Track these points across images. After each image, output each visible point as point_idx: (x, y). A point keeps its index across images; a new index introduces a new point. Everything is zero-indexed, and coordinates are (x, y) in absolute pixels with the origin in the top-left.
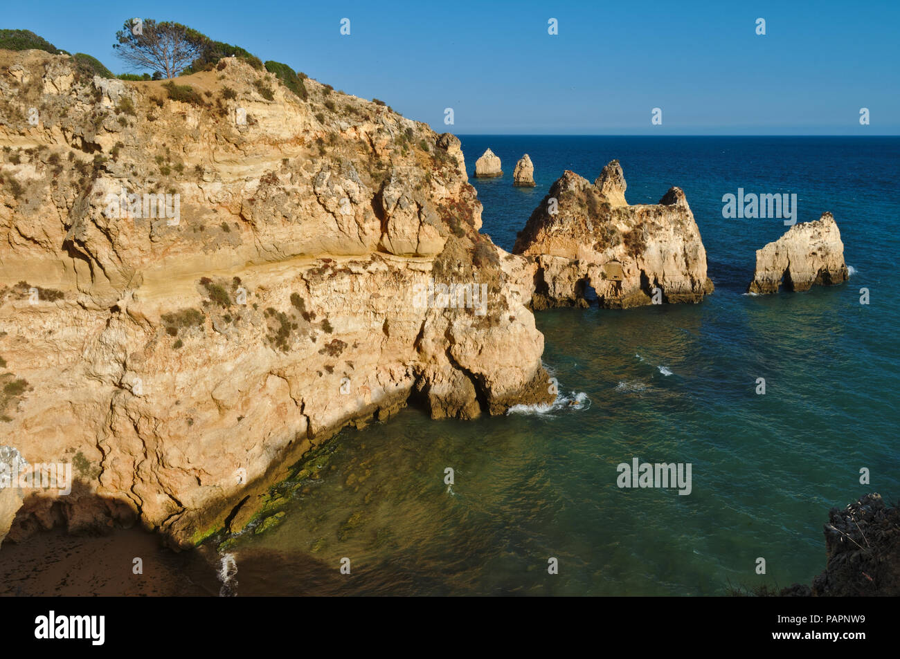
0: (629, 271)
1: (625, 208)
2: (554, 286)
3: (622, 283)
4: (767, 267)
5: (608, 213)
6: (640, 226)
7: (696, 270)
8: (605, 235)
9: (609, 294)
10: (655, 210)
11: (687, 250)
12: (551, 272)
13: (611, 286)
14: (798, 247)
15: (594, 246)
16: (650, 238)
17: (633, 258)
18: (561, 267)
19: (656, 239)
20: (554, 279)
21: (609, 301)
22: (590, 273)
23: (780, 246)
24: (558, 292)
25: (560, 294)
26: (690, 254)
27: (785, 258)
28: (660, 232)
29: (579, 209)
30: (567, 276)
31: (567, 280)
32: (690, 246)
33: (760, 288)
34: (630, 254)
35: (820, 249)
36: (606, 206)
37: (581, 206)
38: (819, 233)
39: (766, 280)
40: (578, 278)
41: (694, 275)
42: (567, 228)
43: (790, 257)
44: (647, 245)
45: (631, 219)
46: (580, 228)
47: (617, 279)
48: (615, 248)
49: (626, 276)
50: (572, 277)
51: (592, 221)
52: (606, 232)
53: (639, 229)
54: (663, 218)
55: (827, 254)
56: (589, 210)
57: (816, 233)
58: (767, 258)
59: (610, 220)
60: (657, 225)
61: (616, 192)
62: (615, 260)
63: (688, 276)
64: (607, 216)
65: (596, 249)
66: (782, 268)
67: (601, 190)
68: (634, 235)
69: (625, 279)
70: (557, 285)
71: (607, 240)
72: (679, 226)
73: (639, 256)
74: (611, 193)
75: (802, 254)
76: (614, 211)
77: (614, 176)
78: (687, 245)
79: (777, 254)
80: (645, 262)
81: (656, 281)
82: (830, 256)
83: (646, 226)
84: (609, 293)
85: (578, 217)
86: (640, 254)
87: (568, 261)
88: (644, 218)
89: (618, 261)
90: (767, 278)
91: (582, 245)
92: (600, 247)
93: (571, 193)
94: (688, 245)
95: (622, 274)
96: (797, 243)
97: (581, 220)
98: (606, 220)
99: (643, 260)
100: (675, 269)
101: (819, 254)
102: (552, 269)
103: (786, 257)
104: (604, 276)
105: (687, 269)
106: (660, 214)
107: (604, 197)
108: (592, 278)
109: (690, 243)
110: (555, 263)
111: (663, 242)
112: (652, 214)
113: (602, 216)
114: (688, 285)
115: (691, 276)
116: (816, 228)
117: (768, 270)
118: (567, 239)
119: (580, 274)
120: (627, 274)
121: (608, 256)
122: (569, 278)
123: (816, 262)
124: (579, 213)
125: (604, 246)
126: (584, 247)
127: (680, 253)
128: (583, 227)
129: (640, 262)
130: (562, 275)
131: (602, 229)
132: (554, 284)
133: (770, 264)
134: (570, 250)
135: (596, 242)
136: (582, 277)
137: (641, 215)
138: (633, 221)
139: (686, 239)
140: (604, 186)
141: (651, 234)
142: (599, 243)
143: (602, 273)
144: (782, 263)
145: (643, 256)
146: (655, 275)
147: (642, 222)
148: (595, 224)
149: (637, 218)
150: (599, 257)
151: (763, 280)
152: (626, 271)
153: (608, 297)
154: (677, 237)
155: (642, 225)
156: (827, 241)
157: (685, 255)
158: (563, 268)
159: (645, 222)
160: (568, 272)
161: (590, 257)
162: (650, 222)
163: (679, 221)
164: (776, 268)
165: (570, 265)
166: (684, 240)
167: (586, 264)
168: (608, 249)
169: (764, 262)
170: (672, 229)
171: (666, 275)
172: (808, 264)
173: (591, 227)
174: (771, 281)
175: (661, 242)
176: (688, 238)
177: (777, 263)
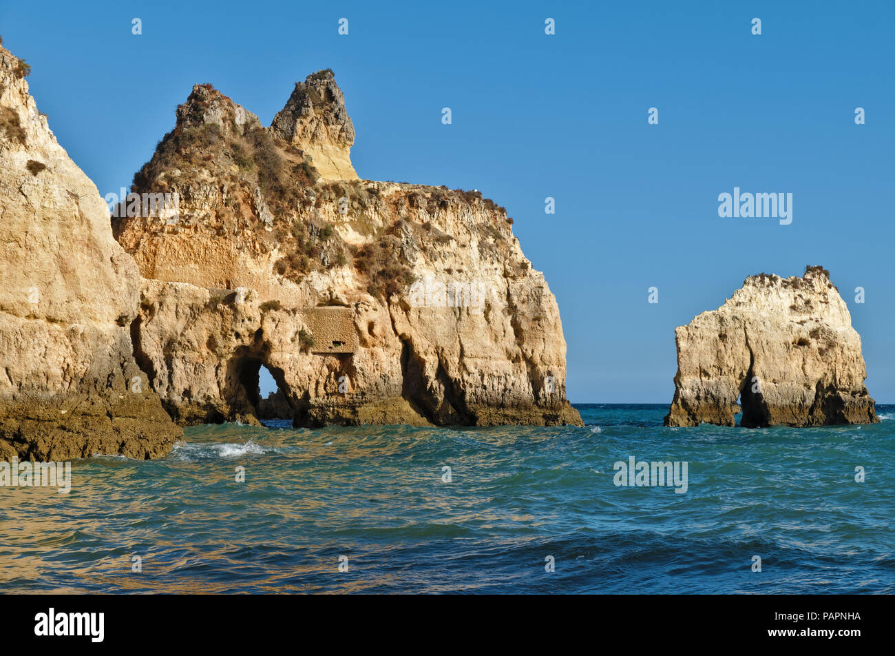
0: (371, 326)
1: (355, 184)
2: (170, 367)
3: (356, 359)
4: (704, 367)
5: (309, 188)
6: (395, 229)
7: (541, 347)
8: (306, 241)
9: (321, 391)
10: (429, 195)
11: (515, 299)
12: (159, 323)
13: (325, 370)
14: (768, 323)
15: (277, 263)
16: (420, 259)
17: (380, 301)
18: (188, 311)
19: (436, 263)
20: (169, 347)
21: (322, 408)
22: (269, 327)
23: (728, 317)
24: (180, 386)
25: (187, 393)
26: (522, 308)
27: (741, 347)
28: (446, 249)
29: (235, 169)
30: (206, 339)
31: (205, 351)
32: (522, 287)
33: (694, 418)
34: (371, 291)
35: (814, 334)
36: (306, 172)
37: (240, 162)
38: (808, 302)
39: (706, 398)
40: (235, 343)
41: (537, 360)
42: (204, 210)
43: (753, 346)
44: (415, 272)
45: (370, 213)
46: (239, 214)
47: (340, 349)
48: (332, 271)
49: (364, 342)
50: (220, 341)
51: (270, 204)
52: (307, 234)
53: (391, 236)
54: (449, 217)
55: (831, 345)
56: (260, 174)
57: (800, 302)
58: (701, 345)
59: (318, 205)
60: (436, 231)
61: (328, 146)
62: (334, 302)
63: (523, 364)
64: (308, 193)
65: (281, 271)
66: (738, 371)
67: (289, 139)
68: (380, 249)
69: (362, 349)
70: (178, 363)
71: (312, 253)
72: (491, 240)
73: (395, 299)
74: (317, 147)
75: (778, 339)
76: (325, 187)
77: (322, 105)
78: (515, 287)
79: (723, 337)
80: (413, 315)
81: (442, 371)
82: (838, 350)
83: (410, 228)
84: (321, 388)
85: (233, 188)
86: (398, 292)
87: (208, 296)
88: (404, 212)
89: (342, 304)
90: (708, 393)
91: (245, 257)
92: (293, 268)
93: (213, 129)
94: (517, 286)
95: (355, 335)
96: (764, 314)
97: (239, 195)
98: (306, 203)
99: (406, 309)
100: (489, 342)
101: (814, 344)
102: (162, 317)
103: (743, 344)
104: (305, 343)
105: (520, 345)
106: (443, 205)
107: (301, 153)
108: (275, 342)
109: (521, 281)
110: (170, 300)
111: (456, 273)
112: (423, 203)
113: (295, 193)
114: (523, 386)
115: (530, 362)
116: (798, 292)
117: (707, 374)
118: (205, 239)
119: (241, 329)
120: (367, 336)
121: (313, 292)
122: (211, 344)
123: (809, 361)
124: (233, 178)
125: (303, 267)
126: (250, 263)
127: (500, 304)
128: (247, 212)
129: (399, 315)
130: (190, 334)
131: (297, 226)
132: (169, 361)
133: (710, 360)
134: (212, 268)
135: (283, 255)
136: (247, 341)
137: (396, 204)
138: (375, 217)
139: (512, 273)
140: (299, 127)
141: (424, 249)
142: (290, 258)
143: (301, 334)
144: (737, 357)
145: (406, 299)
146: (439, 352)
147: (398, 218)
148: (278, 212)
149: (387, 212)
150: (290, 292)
151: (698, 398)
152: (364, 327)
153: (320, 400)
154: (488, 265)
155: (398, 224)
156: (825, 321)
157: (511, 309)
158: (195, 313)
159: (408, 219)
160: (206, 325)
161: (267, 288)
162: (418, 222)
163: (490, 228)
164: (725, 369)
165: (212, 306)
166: (506, 275)
167: (257, 303)
168: (314, 274)
169: (696, 355)
170: (474, 244)
171: (467, 352)
172: (794, 365)
173: (267, 216)
174: (716, 401)
175: (449, 271)
176: (516, 268)
177: (726, 358)
